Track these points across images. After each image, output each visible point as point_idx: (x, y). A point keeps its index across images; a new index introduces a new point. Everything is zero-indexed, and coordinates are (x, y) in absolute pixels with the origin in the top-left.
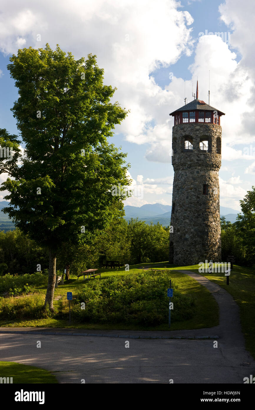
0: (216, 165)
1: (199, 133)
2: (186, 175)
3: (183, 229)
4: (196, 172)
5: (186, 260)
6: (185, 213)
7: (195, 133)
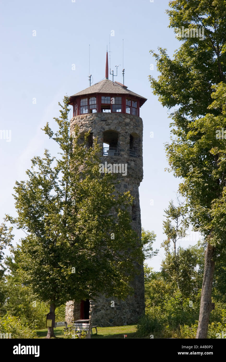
1: (129, 129)
4: (123, 185)
5: (114, 318)
7: (125, 128)
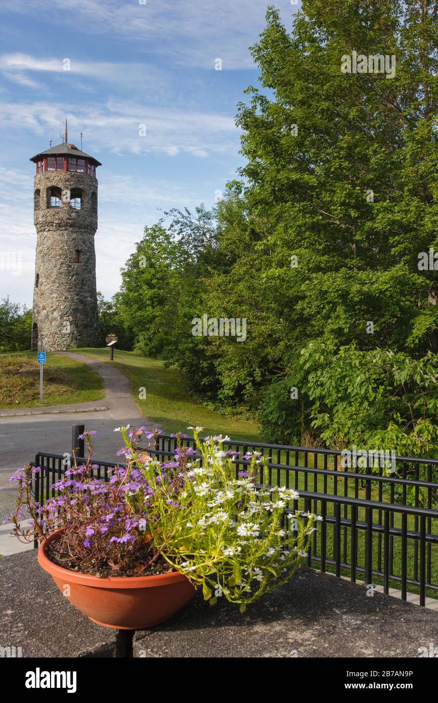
0: (91, 227)
2: (54, 238)
3: (51, 305)
6: (53, 286)
